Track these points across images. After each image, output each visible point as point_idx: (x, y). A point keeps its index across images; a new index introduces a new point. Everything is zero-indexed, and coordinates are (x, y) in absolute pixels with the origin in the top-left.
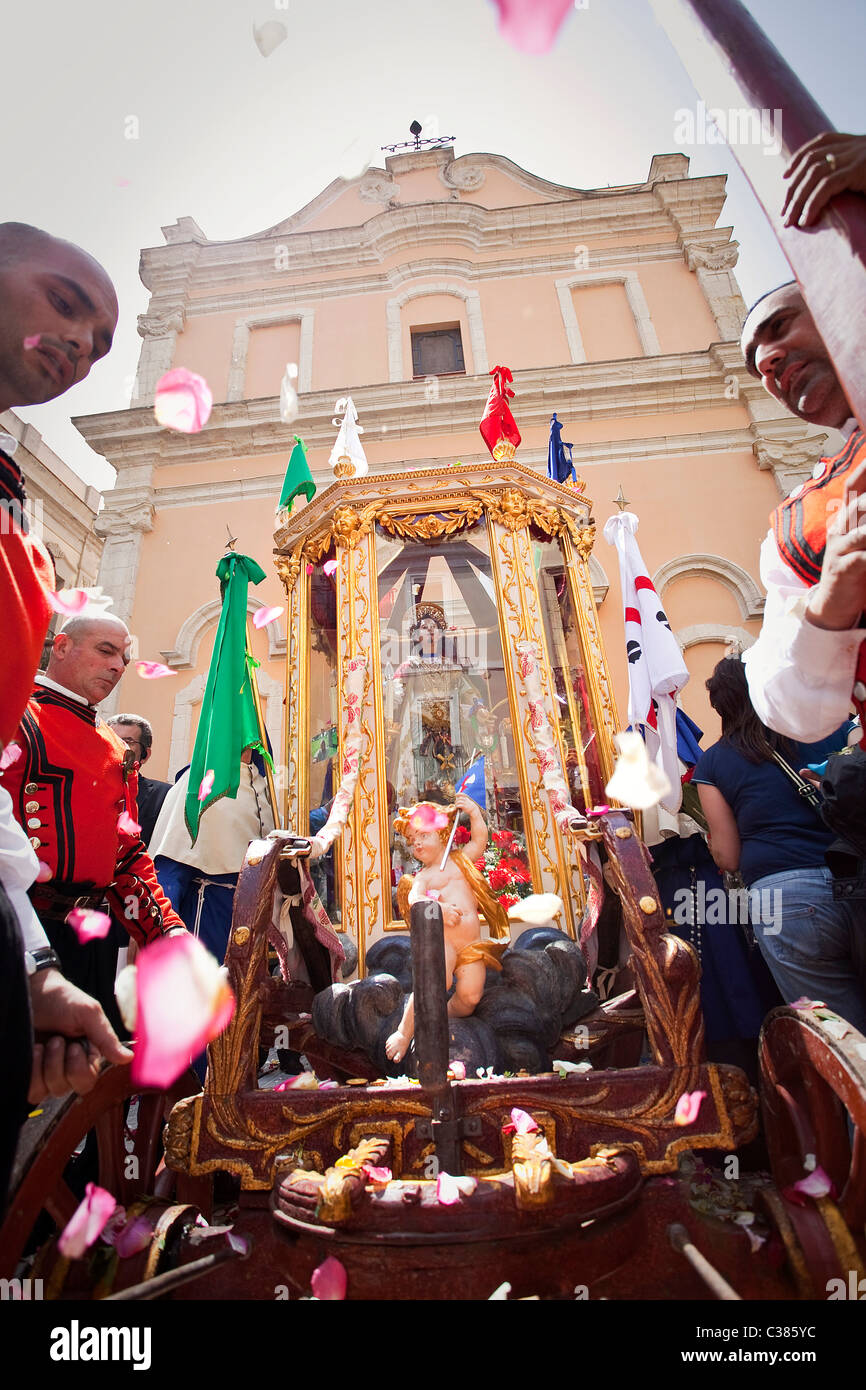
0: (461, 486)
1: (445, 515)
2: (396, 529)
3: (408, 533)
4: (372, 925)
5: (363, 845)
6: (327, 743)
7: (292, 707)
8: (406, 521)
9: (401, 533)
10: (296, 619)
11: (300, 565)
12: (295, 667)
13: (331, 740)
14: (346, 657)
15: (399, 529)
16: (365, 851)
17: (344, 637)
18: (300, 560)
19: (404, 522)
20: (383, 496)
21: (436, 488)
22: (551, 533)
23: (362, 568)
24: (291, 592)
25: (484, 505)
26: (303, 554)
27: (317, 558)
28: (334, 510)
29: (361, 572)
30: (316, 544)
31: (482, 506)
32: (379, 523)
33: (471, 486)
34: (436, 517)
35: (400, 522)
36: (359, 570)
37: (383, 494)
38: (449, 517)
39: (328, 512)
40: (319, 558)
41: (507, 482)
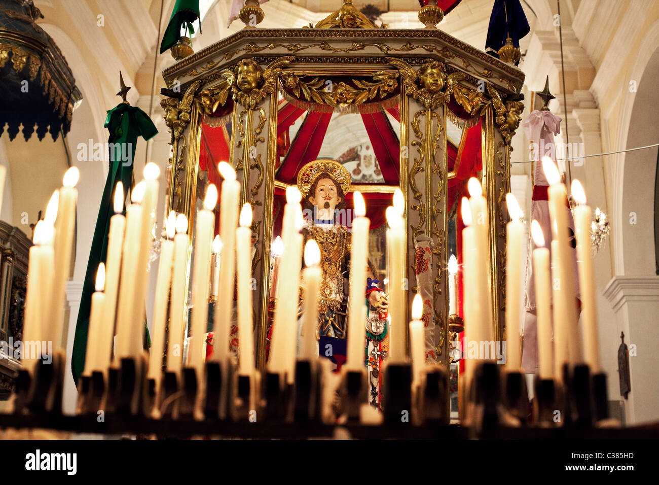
0: (379, 52)
1: (357, 82)
8: (313, 85)
9: (306, 97)
10: (181, 174)
11: (190, 113)
18: (191, 107)
19: (311, 85)
20: (292, 52)
21: (350, 50)
22: (471, 112)
23: (260, 133)
24: (178, 142)
25: (400, 76)
26: (195, 99)
27: (211, 110)
28: (236, 61)
29: (259, 137)
30: (213, 96)
31: (397, 78)
32: (284, 82)
33: (389, 52)
34: (347, 84)
35: (308, 85)
36: (258, 134)
37: (292, 50)
38: (360, 86)
39: (229, 60)
40: (214, 110)
41: (428, 53)
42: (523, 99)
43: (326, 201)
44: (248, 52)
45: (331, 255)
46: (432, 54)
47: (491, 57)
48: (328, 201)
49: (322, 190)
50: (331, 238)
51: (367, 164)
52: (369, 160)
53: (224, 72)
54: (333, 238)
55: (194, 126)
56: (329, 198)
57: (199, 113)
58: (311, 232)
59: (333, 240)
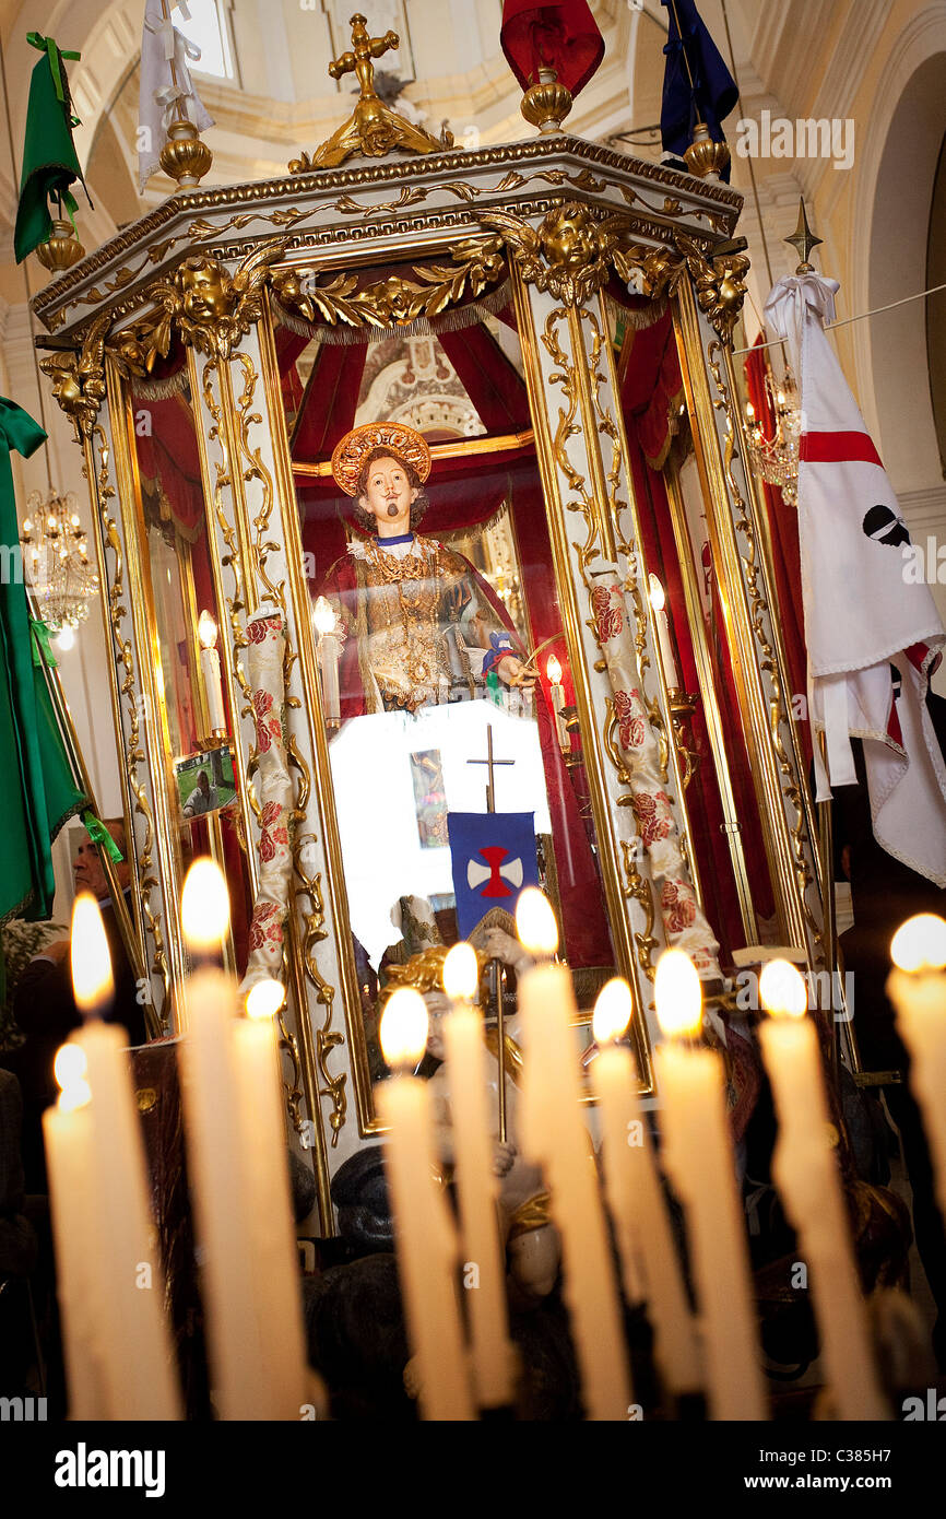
0: (456, 200)
1: (422, 272)
2: (317, 307)
3: (344, 317)
4: (336, 1130)
5: (309, 984)
6: (211, 777)
7: (125, 697)
9: (328, 317)
10: (111, 503)
11: (103, 378)
12: (121, 612)
13: (218, 771)
14: (237, 607)
15: (323, 308)
16: (312, 994)
17: (226, 561)
18: (103, 365)
19: (333, 291)
20: (282, 228)
21: (399, 205)
22: (651, 293)
23: (250, 404)
24: (91, 439)
25: (505, 244)
26: (107, 349)
27: (145, 368)
28: (175, 263)
29: (249, 413)
30: (140, 338)
31: (501, 249)
32: (278, 294)
33: (476, 199)
34: (403, 278)
35: (326, 291)
36: (246, 408)
37: (281, 223)
38: (431, 277)
39: (160, 264)
40: (150, 368)
41: (555, 187)
42: (745, 248)
43: (390, 502)
44: (196, 240)
45: (417, 603)
46: (563, 189)
47: (675, 174)
48: (393, 501)
49: (378, 482)
50: (411, 569)
51: (422, 363)
52: (425, 354)
53: (156, 288)
54: (415, 569)
55: (117, 404)
56: (395, 497)
57: (121, 378)
58: (373, 565)
59: (415, 573)
